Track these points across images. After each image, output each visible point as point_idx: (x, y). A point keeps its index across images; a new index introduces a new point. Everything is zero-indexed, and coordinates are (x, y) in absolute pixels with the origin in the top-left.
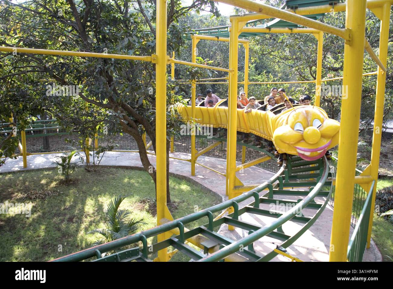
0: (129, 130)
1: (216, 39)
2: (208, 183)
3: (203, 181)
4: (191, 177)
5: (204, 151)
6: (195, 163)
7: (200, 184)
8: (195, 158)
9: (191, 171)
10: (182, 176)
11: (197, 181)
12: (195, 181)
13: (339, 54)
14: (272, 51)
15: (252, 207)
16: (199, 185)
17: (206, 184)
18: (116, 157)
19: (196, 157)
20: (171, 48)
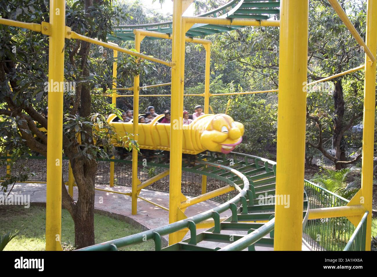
0: (38, 146)
1: (167, 36)
2: (152, 224)
3: (147, 222)
4: (131, 217)
5: (149, 182)
6: (137, 197)
7: (142, 225)
8: (137, 191)
9: (131, 208)
10: (119, 215)
11: (138, 222)
12: (135, 222)
13: (326, 59)
14: (242, 56)
15: (187, 244)
16: (140, 227)
17: (149, 225)
18: (34, 192)
19: (138, 189)
20: (83, 25)
